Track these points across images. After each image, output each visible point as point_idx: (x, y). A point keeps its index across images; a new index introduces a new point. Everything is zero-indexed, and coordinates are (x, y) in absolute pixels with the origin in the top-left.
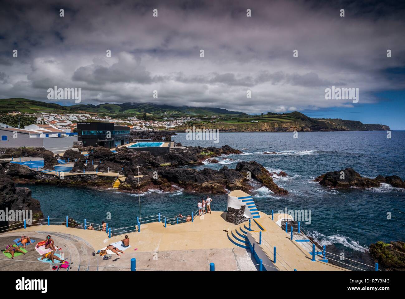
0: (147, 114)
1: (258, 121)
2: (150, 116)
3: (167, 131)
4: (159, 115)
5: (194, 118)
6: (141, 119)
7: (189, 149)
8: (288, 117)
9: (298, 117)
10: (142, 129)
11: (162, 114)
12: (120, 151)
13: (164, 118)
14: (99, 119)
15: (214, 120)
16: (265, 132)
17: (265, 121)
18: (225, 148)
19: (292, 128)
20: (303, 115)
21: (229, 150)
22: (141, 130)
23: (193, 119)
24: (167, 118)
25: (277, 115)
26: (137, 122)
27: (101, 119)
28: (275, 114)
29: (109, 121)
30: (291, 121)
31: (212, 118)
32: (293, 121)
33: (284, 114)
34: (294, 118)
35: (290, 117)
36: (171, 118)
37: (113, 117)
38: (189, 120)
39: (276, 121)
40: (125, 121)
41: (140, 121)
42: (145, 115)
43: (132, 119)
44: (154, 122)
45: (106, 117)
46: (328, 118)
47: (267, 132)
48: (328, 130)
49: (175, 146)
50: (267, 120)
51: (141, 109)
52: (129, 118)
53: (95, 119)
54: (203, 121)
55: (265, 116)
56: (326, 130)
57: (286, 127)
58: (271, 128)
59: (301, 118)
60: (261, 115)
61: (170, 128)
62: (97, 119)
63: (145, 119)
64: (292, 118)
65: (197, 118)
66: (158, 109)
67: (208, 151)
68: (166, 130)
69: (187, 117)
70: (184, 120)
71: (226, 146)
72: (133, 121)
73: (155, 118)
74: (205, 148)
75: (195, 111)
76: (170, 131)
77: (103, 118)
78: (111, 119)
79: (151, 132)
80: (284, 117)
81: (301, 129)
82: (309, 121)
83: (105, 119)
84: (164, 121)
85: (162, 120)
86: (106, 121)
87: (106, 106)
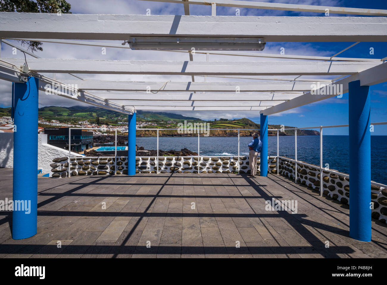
0: (100, 118)
1: (212, 127)
2: (103, 120)
3: (123, 136)
4: (113, 119)
5: (150, 123)
6: (94, 123)
7: (151, 152)
8: (238, 123)
9: (246, 123)
10: (97, 133)
11: (116, 119)
12: (89, 154)
13: (119, 123)
14: (45, 123)
15: (169, 125)
16: (218, 136)
17: (218, 126)
18: (184, 151)
19: (242, 133)
20: (251, 121)
21: (188, 153)
22: (96, 135)
23: (148, 124)
24: (121, 123)
25: (228, 121)
26: (89, 126)
27: (47, 123)
28: (226, 120)
29: (57, 125)
30: (241, 126)
31: (168, 123)
32: (242, 127)
33: (234, 120)
34: (243, 124)
35: (240, 123)
36: (126, 123)
37: (61, 121)
38: (145, 125)
39: (227, 126)
40: (76, 125)
41: (93, 126)
42: (98, 120)
43: (84, 123)
44: (108, 127)
45: (54, 121)
46: (272, 125)
47: (219, 136)
48: (272, 135)
49: (138, 150)
50: (220, 125)
51: (93, 113)
52: (80, 123)
53: (41, 123)
54: (159, 126)
55: (218, 122)
56: (270, 135)
57: (236, 132)
58: (223, 133)
59: (249, 124)
60: (214, 121)
61: (125, 133)
62: (43, 122)
63: (98, 124)
64: (242, 124)
65: (153, 123)
66: (112, 113)
67: (170, 154)
68: (120, 134)
69: (143, 122)
70: (140, 124)
71: (185, 149)
72: (84, 125)
73: (108, 122)
74: (166, 152)
75: (150, 116)
76: (125, 136)
77: (50, 122)
78: (59, 123)
79: (106, 136)
80: (235, 123)
81: (249, 134)
82: (256, 127)
83: (52, 122)
84: (119, 126)
85: (117, 125)
86: (53, 125)
87: (53, 108)
